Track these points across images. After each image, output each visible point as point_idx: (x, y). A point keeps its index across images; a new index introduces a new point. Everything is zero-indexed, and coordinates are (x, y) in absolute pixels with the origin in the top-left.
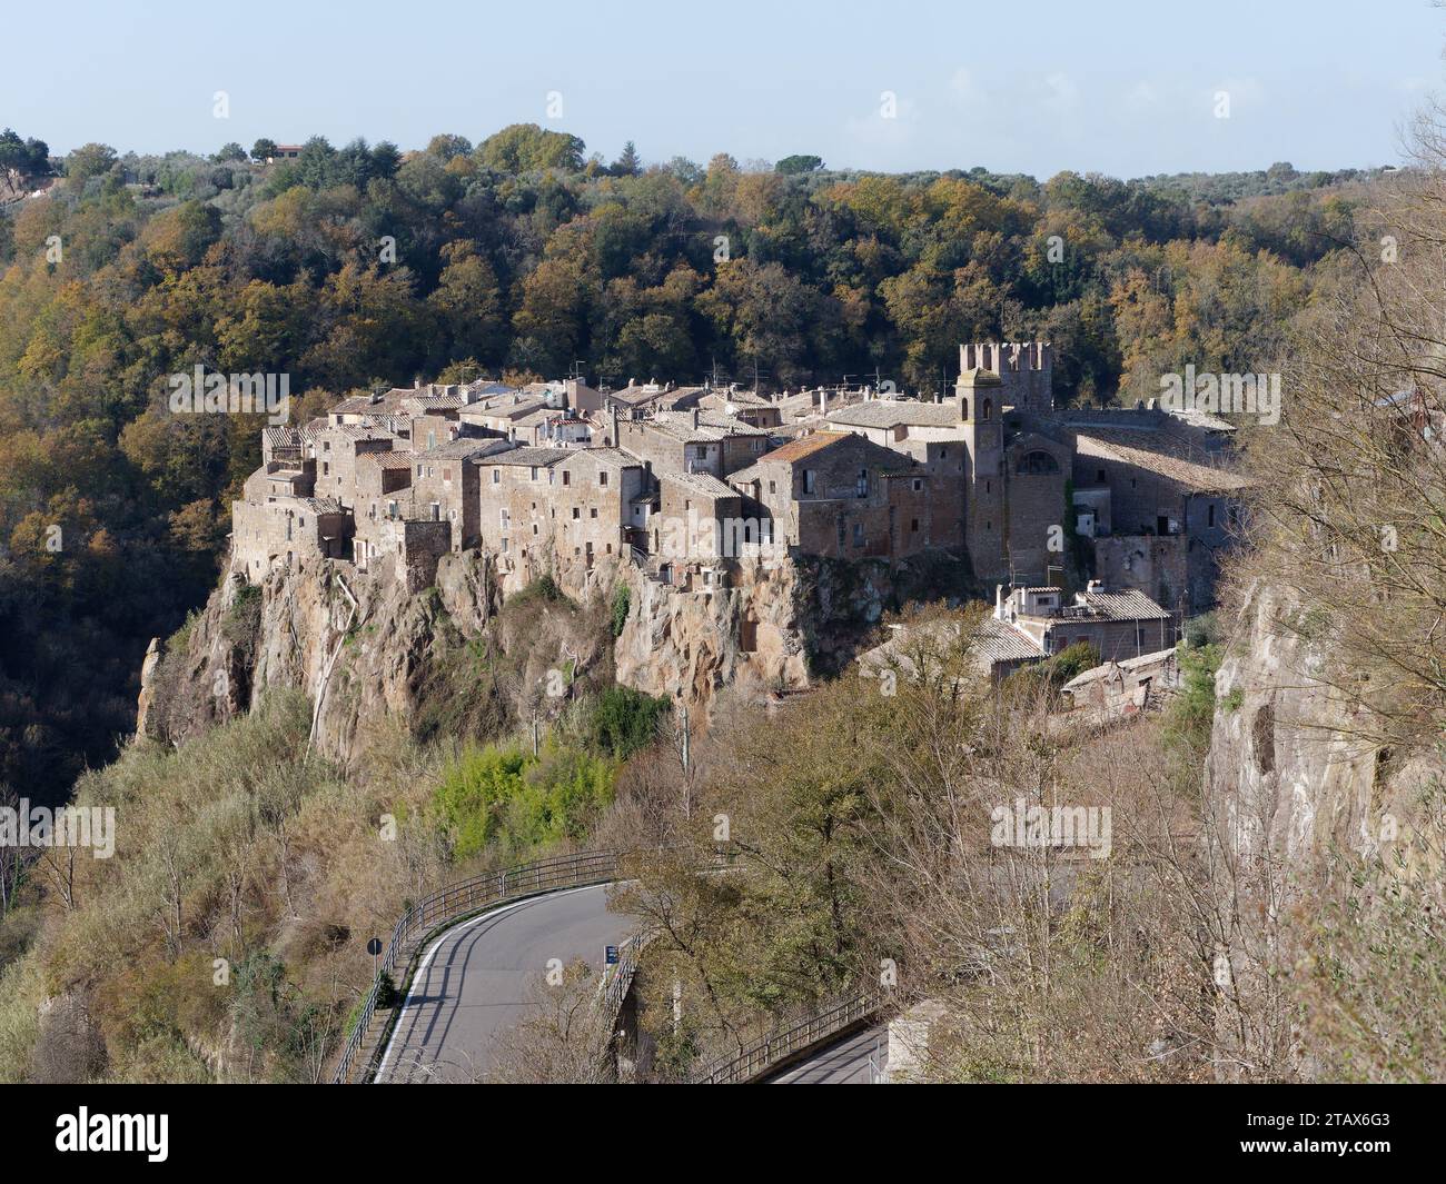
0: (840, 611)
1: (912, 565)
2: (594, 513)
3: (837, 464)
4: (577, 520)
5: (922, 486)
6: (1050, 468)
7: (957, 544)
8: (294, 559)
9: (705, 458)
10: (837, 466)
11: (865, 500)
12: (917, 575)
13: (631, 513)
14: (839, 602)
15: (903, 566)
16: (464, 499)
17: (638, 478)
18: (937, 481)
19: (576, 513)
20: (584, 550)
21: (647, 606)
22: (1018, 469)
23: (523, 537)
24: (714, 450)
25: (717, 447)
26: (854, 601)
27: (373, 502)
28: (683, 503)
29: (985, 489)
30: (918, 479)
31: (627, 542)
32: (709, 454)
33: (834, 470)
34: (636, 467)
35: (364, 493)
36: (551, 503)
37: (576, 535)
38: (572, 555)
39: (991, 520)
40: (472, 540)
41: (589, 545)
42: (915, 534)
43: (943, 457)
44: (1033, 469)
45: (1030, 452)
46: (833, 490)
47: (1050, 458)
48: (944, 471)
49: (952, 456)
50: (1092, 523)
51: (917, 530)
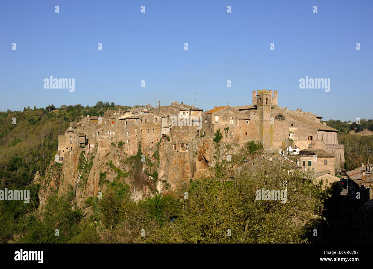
1: (246, 145)
2: (153, 130)
3: (225, 115)
4: (148, 133)
5: (249, 122)
6: (283, 119)
7: (258, 140)
8: (72, 149)
13: (164, 130)
15: (243, 146)
16: (117, 129)
17: (166, 121)
18: (252, 121)
19: (148, 131)
20: (150, 141)
22: (275, 119)
23: (133, 139)
25: (189, 112)
27: (93, 133)
29: (266, 124)
30: (247, 120)
31: (163, 138)
32: (186, 114)
33: (224, 117)
34: (166, 118)
35: (91, 130)
36: (141, 128)
37: (148, 137)
38: (147, 143)
39: (268, 133)
40: (119, 140)
41: (152, 139)
42: (246, 136)
43: (254, 114)
44: (279, 119)
45: (278, 114)
46: (224, 122)
47: (283, 117)
48: (254, 119)
49: (256, 115)
50: (294, 136)
51: (247, 135)
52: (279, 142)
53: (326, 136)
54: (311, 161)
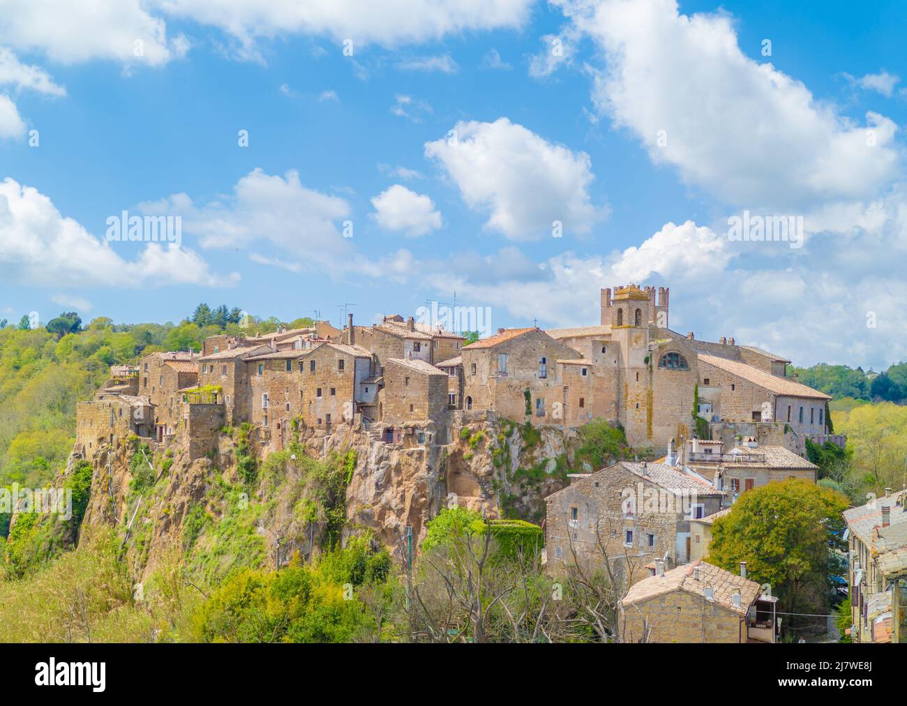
0: (526, 465)
1: (579, 433)
2: (333, 392)
3: (525, 352)
4: (320, 398)
5: (587, 373)
6: (682, 366)
7: (613, 420)
8: (114, 439)
9: (419, 351)
10: (525, 353)
11: (546, 380)
12: (583, 441)
13: (361, 391)
14: (525, 457)
15: (573, 434)
16: (235, 387)
17: (368, 365)
18: (598, 370)
19: (319, 393)
20: (324, 419)
21: (373, 459)
22: (660, 365)
23: (279, 413)
24: (426, 345)
25: (429, 343)
26: (536, 458)
27: (171, 396)
28: (403, 379)
29: (635, 378)
30: (585, 367)
31: (358, 412)
32: (422, 348)
33: (521, 357)
34: (366, 358)
35: (165, 390)
36: (300, 386)
37: (319, 410)
38: (316, 424)
39: (639, 402)
40: (242, 418)
41: (329, 416)
42: (582, 409)
43: (604, 351)
44: (670, 366)
45: (669, 352)
46: (521, 371)
47: (683, 358)
48: (604, 363)
49: (610, 352)
50: (710, 411)
51: (583, 407)
52: (669, 425)
53: (799, 411)
54: (753, 480)
